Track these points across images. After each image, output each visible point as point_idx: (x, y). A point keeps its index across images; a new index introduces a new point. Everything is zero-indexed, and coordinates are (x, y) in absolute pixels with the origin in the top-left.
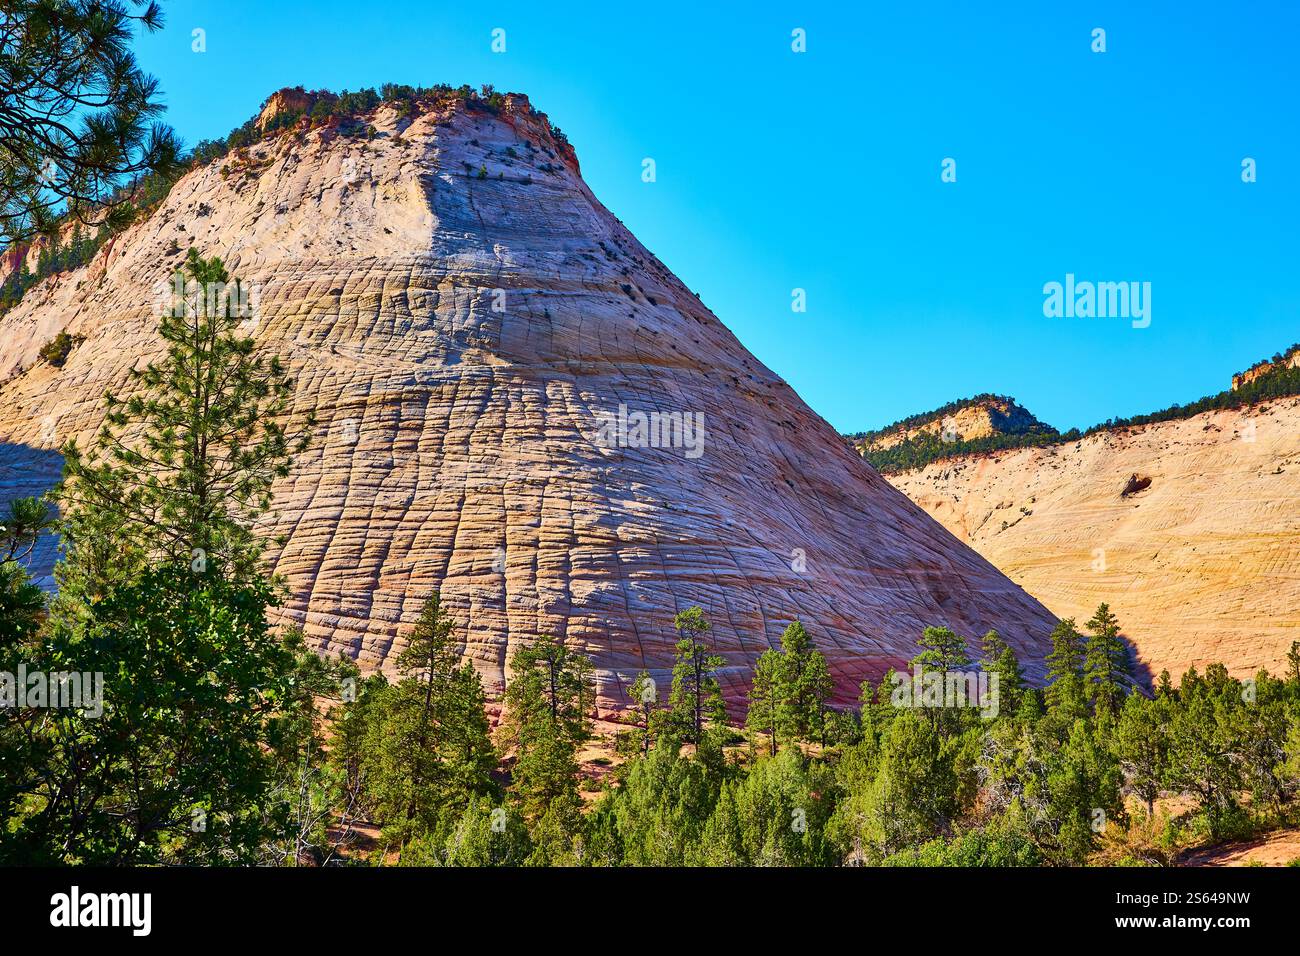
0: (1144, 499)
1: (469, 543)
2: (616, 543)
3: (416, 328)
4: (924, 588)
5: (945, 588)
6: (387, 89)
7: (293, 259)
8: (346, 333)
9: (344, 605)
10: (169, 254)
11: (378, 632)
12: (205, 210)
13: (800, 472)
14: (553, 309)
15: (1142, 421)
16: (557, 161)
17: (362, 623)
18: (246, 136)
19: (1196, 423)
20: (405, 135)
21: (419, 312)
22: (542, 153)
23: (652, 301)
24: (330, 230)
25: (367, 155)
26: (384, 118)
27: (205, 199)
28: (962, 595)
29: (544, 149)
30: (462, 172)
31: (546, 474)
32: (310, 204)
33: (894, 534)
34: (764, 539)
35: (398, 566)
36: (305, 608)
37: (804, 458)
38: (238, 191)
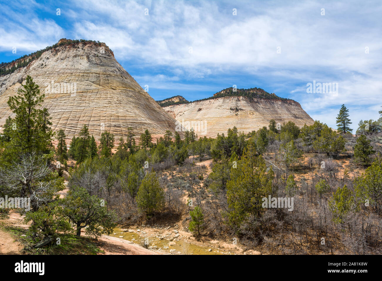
0: (201, 112)
1: (94, 116)
2: (118, 116)
3: (86, 80)
4: (167, 124)
5: (170, 124)
6: (81, 40)
7: (64, 68)
8: (73, 81)
9: (73, 126)
10: (41, 65)
11: (78, 130)
12: (48, 58)
13: (149, 106)
14: (109, 79)
15: (200, 101)
16: (110, 54)
17: (76, 128)
18: (55, 46)
19: (208, 101)
20: (84, 48)
21: (86, 78)
22: (108, 53)
23: (126, 78)
24: (70, 63)
25: (77, 51)
26: (80, 45)
27: (48, 56)
28: (173, 126)
29: (108, 52)
30: (94, 55)
31: (108, 105)
32: (67, 59)
33: (163, 116)
34: (143, 116)
35: (82, 119)
36: (66, 126)
37: (149, 104)
38: (54, 55)
